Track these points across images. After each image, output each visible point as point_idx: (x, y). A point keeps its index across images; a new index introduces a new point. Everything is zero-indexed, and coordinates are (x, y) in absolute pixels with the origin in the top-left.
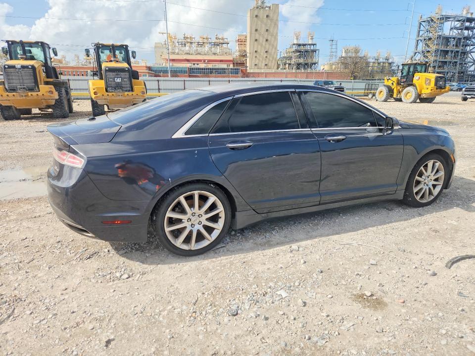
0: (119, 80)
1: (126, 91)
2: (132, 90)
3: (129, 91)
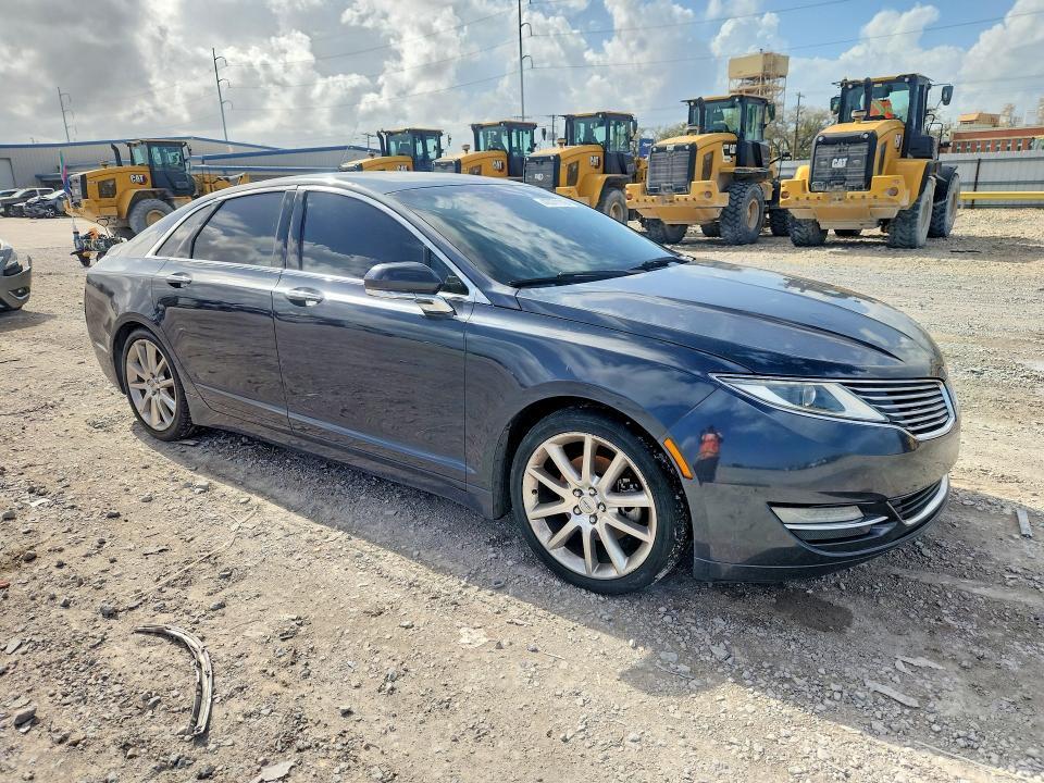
0: (840, 164)
1: (853, 189)
2: (868, 186)
3: (860, 188)
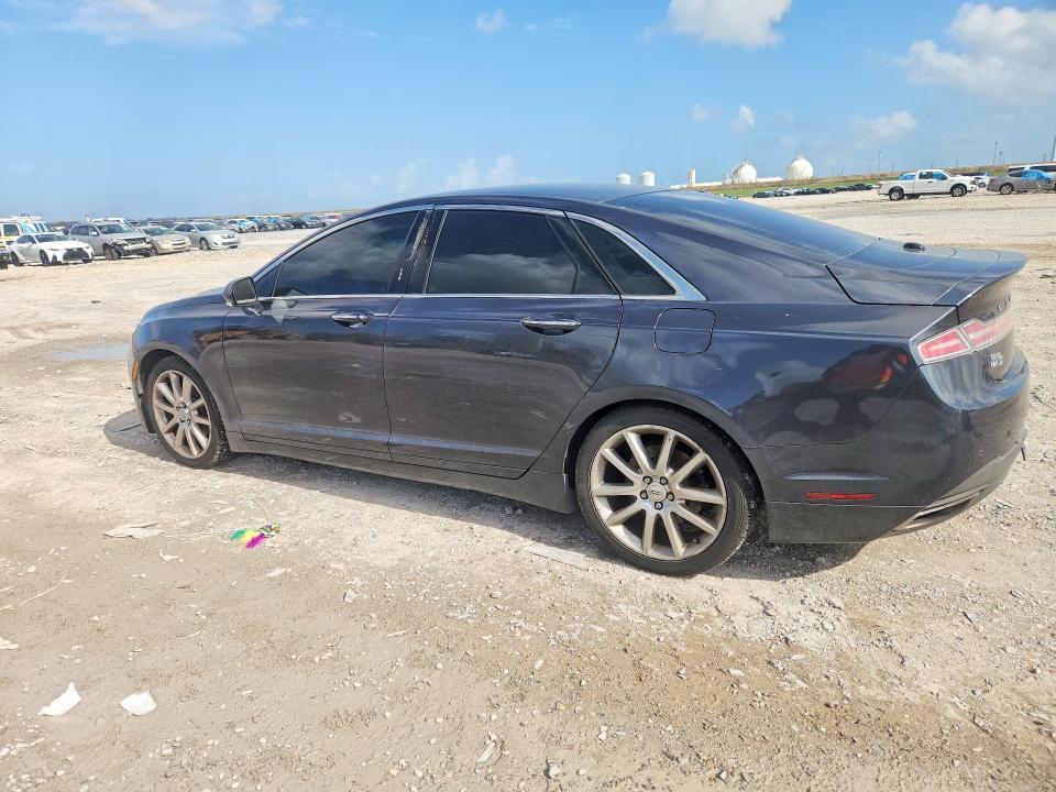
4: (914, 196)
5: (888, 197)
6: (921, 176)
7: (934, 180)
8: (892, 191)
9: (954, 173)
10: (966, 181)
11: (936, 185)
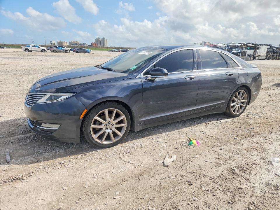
4: (31, 51)
5: (25, 51)
6: (33, 46)
7: (37, 48)
8: (26, 49)
9: (42, 46)
10: (45, 48)
11: (37, 49)
